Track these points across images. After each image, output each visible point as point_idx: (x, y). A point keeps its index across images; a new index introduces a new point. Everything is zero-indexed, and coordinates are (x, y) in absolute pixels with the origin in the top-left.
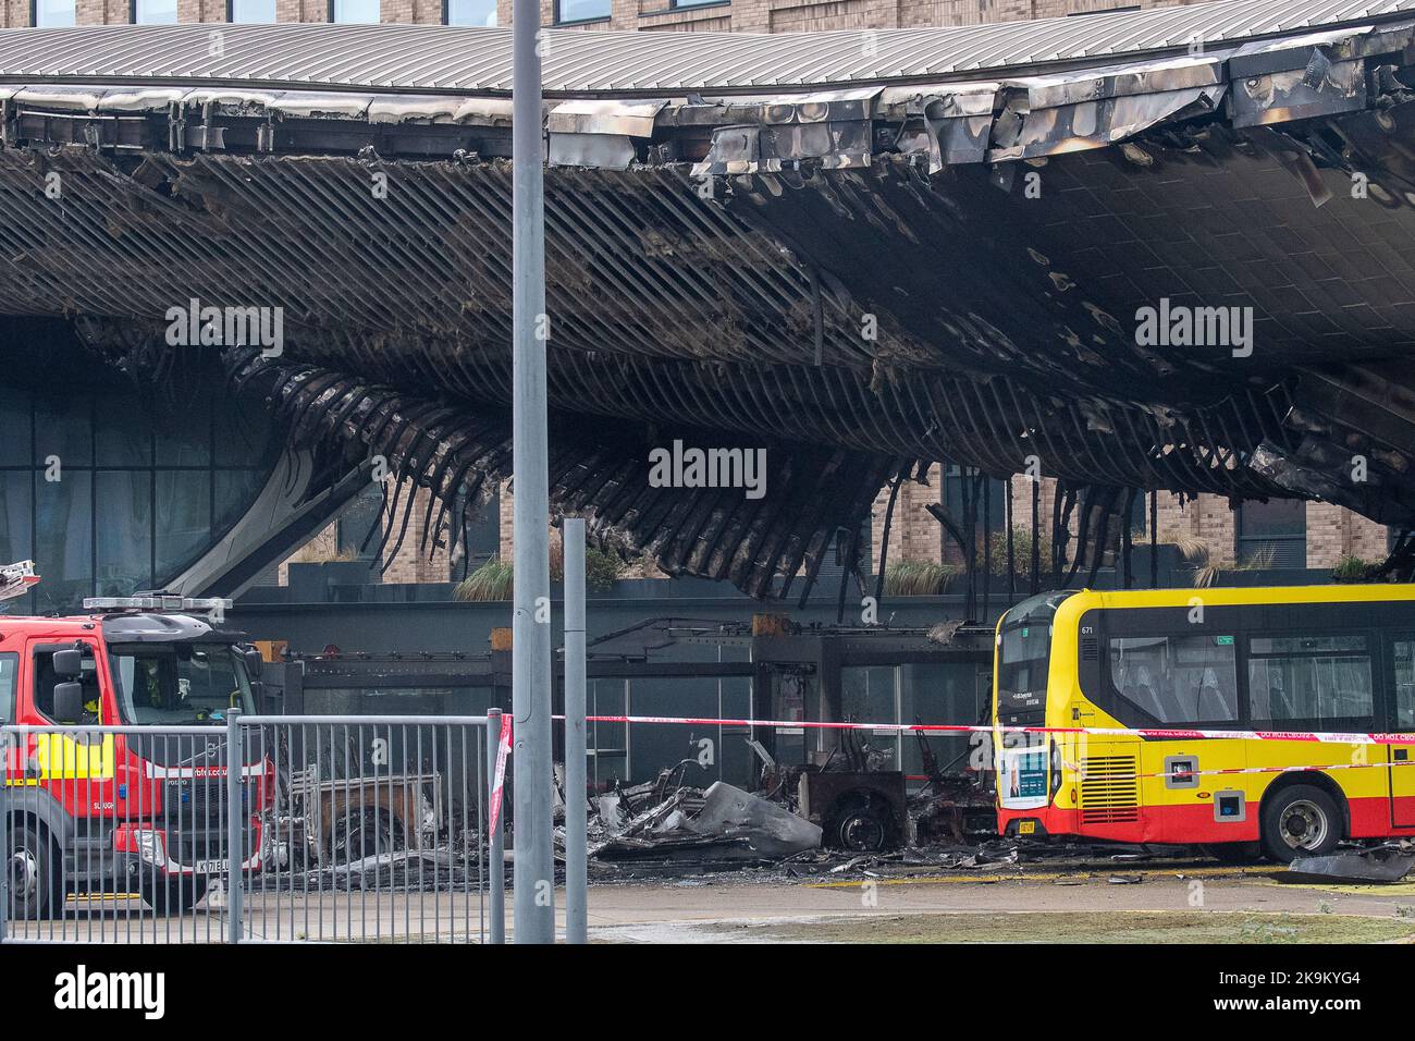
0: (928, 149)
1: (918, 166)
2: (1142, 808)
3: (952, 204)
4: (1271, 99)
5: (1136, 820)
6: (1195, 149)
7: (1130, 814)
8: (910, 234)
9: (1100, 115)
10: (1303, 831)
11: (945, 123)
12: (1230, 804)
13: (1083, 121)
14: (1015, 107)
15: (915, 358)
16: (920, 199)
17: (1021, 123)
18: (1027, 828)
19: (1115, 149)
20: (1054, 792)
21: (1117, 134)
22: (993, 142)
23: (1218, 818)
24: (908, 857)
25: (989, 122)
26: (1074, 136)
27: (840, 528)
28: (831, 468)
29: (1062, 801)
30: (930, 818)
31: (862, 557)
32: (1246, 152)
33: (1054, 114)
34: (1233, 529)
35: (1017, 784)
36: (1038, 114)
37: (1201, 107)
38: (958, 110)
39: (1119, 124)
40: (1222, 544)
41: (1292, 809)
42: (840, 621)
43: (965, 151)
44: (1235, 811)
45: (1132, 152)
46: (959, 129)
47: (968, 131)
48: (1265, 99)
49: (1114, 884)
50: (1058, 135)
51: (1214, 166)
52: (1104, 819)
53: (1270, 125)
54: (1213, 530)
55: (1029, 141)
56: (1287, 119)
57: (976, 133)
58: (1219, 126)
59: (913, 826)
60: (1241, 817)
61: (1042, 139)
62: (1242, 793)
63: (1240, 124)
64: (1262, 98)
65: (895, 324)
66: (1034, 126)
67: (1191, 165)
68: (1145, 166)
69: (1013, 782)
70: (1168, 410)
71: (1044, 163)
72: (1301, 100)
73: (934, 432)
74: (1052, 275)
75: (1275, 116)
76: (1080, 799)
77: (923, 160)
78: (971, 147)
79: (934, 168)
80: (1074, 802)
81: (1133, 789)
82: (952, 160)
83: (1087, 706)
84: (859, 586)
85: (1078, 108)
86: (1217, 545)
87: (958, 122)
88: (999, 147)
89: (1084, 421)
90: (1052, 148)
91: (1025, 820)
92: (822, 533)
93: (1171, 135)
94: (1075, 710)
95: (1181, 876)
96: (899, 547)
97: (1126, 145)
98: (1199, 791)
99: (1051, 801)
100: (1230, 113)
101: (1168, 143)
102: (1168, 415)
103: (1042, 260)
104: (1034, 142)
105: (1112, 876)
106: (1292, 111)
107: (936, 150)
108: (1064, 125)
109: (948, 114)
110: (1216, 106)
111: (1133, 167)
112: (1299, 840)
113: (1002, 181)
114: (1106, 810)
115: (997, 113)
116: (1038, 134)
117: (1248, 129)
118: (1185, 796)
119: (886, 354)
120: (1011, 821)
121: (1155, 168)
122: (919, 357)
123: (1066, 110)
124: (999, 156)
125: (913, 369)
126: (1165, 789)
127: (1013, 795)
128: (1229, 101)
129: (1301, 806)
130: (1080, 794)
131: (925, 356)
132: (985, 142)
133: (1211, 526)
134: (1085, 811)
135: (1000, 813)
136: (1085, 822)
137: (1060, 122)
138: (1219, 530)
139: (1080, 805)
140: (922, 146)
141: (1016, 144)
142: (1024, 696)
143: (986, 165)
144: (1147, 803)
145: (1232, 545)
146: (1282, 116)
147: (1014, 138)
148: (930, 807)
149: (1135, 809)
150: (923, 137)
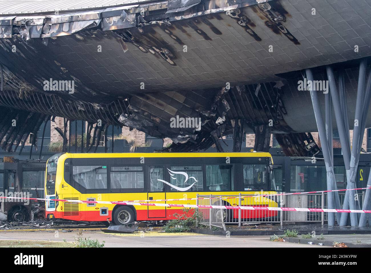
0: (26, 34)
1: (24, 38)
2: (80, 212)
3: (33, 48)
4: (112, 23)
5: (78, 215)
6: (94, 36)
7: (77, 213)
8: (24, 56)
9: (70, 26)
10: (124, 218)
11: (31, 27)
12: (104, 211)
13: (66, 28)
14: (48, 23)
15: (30, 89)
16: (25, 47)
17: (50, 27)
18: (51, 217)
19: (73, 35)
20: (56, 207)
21: (73, 31)
22: (43, 33)
23: (101, 215)
24: (24, 223)
25: (42, 27)
26: (63, 31)
27: (31, 133)
28: (29, 117)
29: (59, 209)
30: (38, 213)
31: (37, 141)
32: (107, 37)
33: (58, 25)
34: (145, 136)
35: (49, 205)
36: (54, 25)
37: (94, 25)
38: (34, 23)
39: (74, 29)
40: (142, 139)
41: (122, 212)
42: (30, 158)
43: (36, 35)
44: (106, 213)
45: (78, 37)
46: (34, 28)
47: (37, 29)
48: (111, 23)
49: (63, 232)
50: (59, 31)
51: (99, 40)
52: (70, 214)
53: (112, 30)
54: (139, 136)
55: (52, 32)
56: (116, 29)
57: (38, 30)
58: (100, 30)
59: (33, 215)
60: (107, 214)
61: (55, 32)
62: (108, 208)
63: (104, 30)
64: (110, 23)
65: (24, 80)
66: (53, 28)
67: (94, 40)
68: (82, 40)
69: (49, 204)
70: (98, 105)
71: (56, 38)
72: (120, 24)
73: (53, 108)
74: (62, 68)
75: (113, 28)
76: (63, 209)
77: (25, 37)
78: (37, 33)
79: (28, 39)
80: (62, 210)
81: (78, 206)
82: (32, 37)
83: (66, 184)
84: (36, 149)
85: (64, 24)
86: (140, 140)
87: (34, 26)
88: (44, 34)
89: (78, 107)
90: (57, 34)
91: (51, 214)
92: (26, 135)
93: (88, 32)
94: (63, 185)
95: (84, 230)
96: (58, 138)
97: (76, 34)
98: (96, 207)
99: (56, 210)
100: (102, 27)
101: (87, 34)
102: (98, 106)
103: (58, 64)
104: (53, 33)
105: (64, 230)
106: (117, 27)
107: (28, 34)
108: (61, 28)
109: (32, 24)
110: (98, 25)
111: (78, 40)
112: (123, 221)
113: (45, 43)
114: (70, 212)
115: (44, 24)
116: (54, 30)
117: (107, 31)
118: (92, 209)
119: (23, 88)
120: (48, 215)
121: (84, 41)
122: (32, 89)
123: (61, 24)
124: (44, 36)
125: (31, 91)
126: (87, 207)
127: (49, 208)
128: (102, 24)
129: (124, 212)
130: (63, 208)
131: (33, 89)
132: (40, 32)
133: (139, 134)
134: (64, 212)
135: (46, 212)
136: (64, 215)
137: (59, 27)
138: (141, 135)
139: (63, 211)
140: (25, 32)
141: (48, 33)
142: (51, 181)
143: (41, 39)
144: (82, 210)
145: (144, 140)
146: (115, 28)
147: (48, 31)
148: (38, 210)
149: (78, 212)
150: (25, 30)
